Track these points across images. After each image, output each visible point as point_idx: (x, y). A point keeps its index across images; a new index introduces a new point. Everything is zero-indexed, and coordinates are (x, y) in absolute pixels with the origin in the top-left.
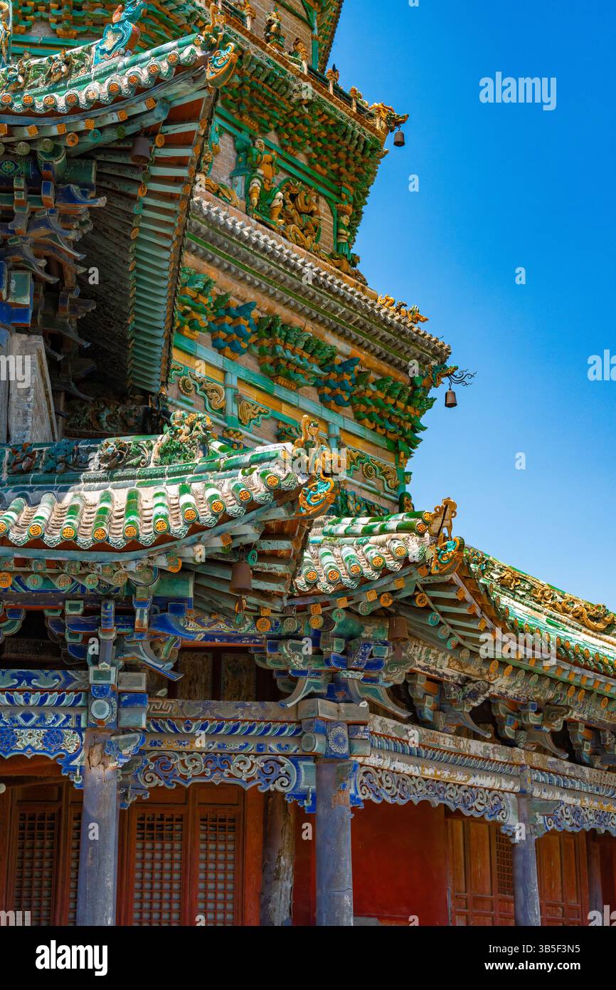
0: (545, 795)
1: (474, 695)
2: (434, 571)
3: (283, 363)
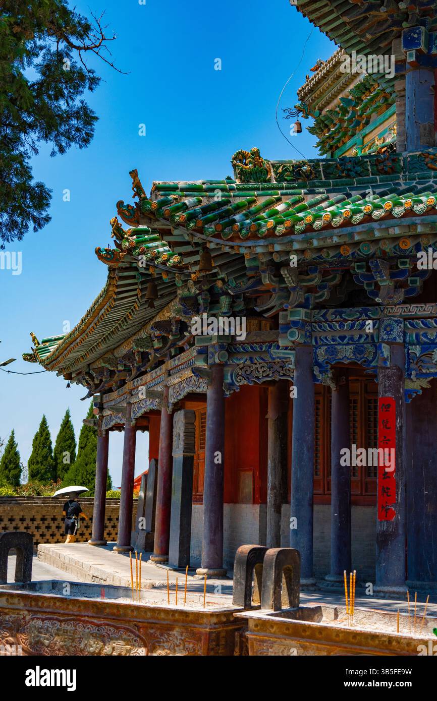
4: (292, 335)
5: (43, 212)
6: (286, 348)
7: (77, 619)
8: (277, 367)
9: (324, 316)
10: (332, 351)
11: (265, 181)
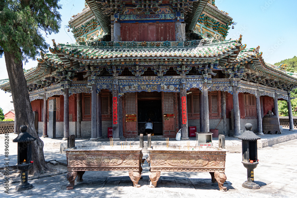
0: (260, 90)
1: (254, 76)
2: (257, 57)
3: (208, 24)
4: (92, 82)
5: (46, 50)
6: (89, 85)
7: (101, 155)
8: (83, 90)
9: (99, 78)
10: (101, 86)
11: (85, 45)
